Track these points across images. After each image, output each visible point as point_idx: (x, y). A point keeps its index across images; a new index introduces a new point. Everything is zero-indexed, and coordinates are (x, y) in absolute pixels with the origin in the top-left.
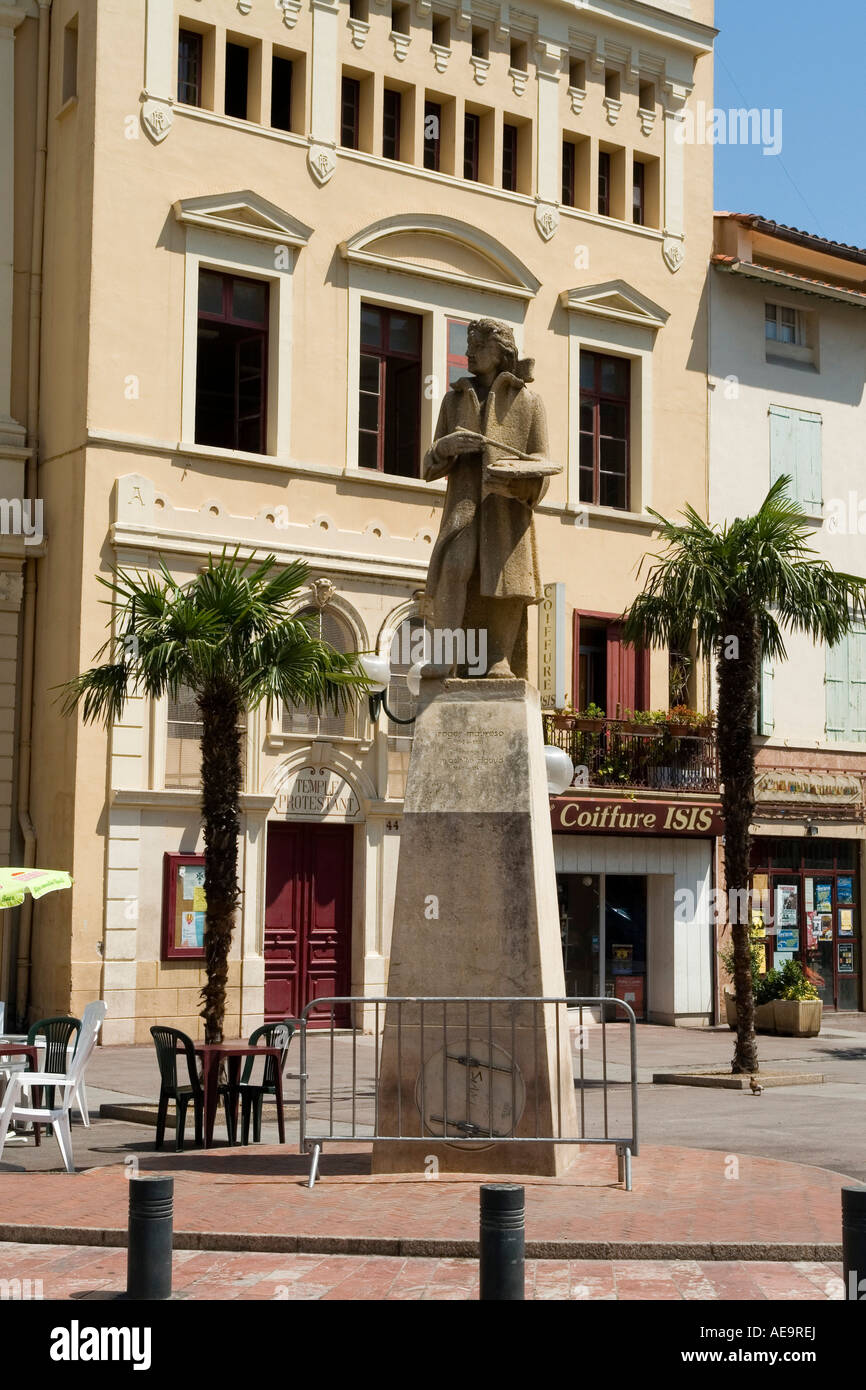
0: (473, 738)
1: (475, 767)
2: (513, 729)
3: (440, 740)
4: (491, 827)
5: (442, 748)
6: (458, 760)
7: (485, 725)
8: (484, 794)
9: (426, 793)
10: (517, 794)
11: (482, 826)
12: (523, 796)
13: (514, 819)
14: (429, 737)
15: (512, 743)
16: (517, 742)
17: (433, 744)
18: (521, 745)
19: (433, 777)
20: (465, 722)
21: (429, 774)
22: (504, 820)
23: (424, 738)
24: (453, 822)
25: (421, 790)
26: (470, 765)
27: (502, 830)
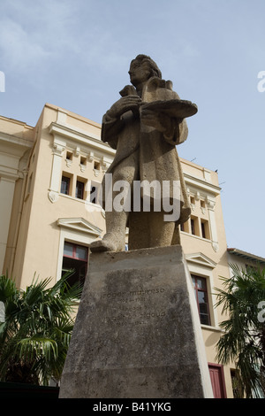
0: (136, 297)
1: (138, 322)
2: (174, 285)
3: (105, 301)
4: (155, 385)
5: (106, 307)
6: (121, 317)
7: (147, 285)
8: (147, 347)
9: (88, 351)
10: (182, 345)
11: (146, 384)
12: (190, 348)
13: (181, 373)
14: (94, 299)
15: (173, 297)
16: (178, 296)
17: (98, 305)
18: (182, 299)
19: (96, 335)
20: (128, 285)
21: (91, 333)
22: (170, 375)
23: (90, 301)
24: (115, 381)
25: (83, 348)
26: (133, 321)
27: (169, 387)
